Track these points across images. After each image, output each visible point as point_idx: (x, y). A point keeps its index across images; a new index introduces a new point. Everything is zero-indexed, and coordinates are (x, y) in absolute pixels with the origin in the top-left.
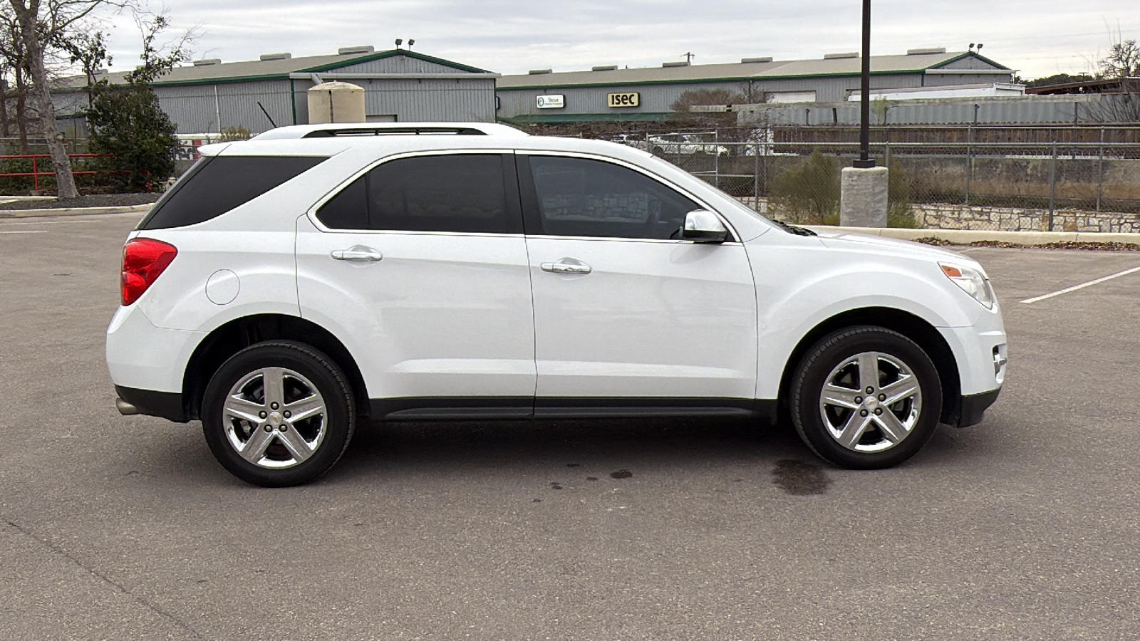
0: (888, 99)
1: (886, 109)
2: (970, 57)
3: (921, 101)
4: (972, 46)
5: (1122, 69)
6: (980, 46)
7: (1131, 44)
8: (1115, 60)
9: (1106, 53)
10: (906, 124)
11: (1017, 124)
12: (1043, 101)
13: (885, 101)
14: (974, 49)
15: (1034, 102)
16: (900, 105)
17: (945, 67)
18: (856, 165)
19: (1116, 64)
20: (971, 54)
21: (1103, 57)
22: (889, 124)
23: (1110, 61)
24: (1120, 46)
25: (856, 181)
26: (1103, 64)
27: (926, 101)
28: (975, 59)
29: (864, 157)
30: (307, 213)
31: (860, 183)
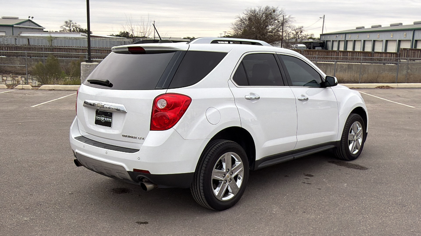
0: (52, 36)
1: (52, 40)
2: (29, 22)
3: (66, 38)
4: (29, 17)
5: (69, 30)
6: (32, 18)
7: (71, 21)
8: (66, 26)
9: (63, 23)
10: (60, 46)
11: (104, 48)
12: (113, 40)
13: (51, 37)
14: (31, 19)
15: (110, 40)
16: (58, 39)
17: (21, 24)
18: (87, 61)
19: (66, 28)
20: (29, 20)
21: (62, 25)
22: (53, 46)
23: (64, 27)
24: (67, 22)
25: (89, 68)
26: (62, 28)
27: (69, 38)
28: (31, 22)
29: (89, 58)
30: (230, 79)
31: (90, 68)
